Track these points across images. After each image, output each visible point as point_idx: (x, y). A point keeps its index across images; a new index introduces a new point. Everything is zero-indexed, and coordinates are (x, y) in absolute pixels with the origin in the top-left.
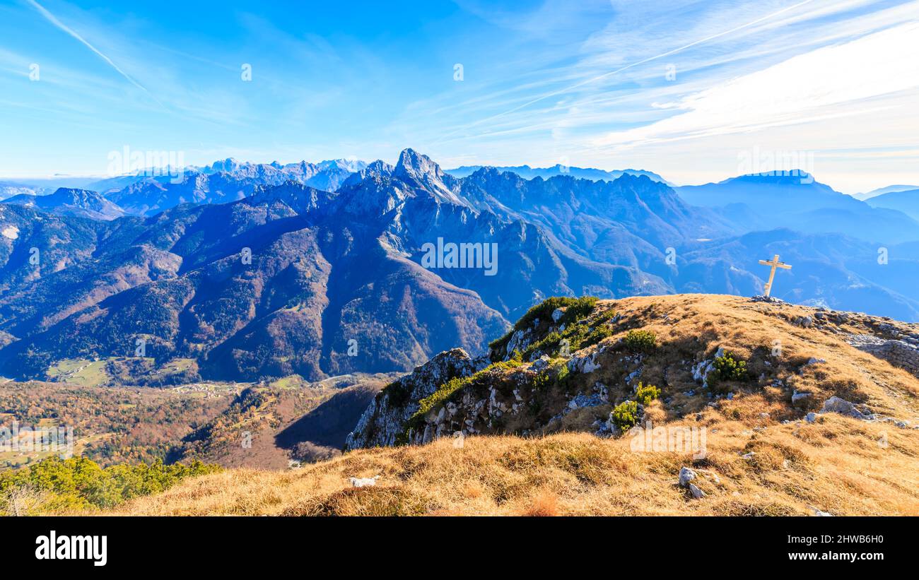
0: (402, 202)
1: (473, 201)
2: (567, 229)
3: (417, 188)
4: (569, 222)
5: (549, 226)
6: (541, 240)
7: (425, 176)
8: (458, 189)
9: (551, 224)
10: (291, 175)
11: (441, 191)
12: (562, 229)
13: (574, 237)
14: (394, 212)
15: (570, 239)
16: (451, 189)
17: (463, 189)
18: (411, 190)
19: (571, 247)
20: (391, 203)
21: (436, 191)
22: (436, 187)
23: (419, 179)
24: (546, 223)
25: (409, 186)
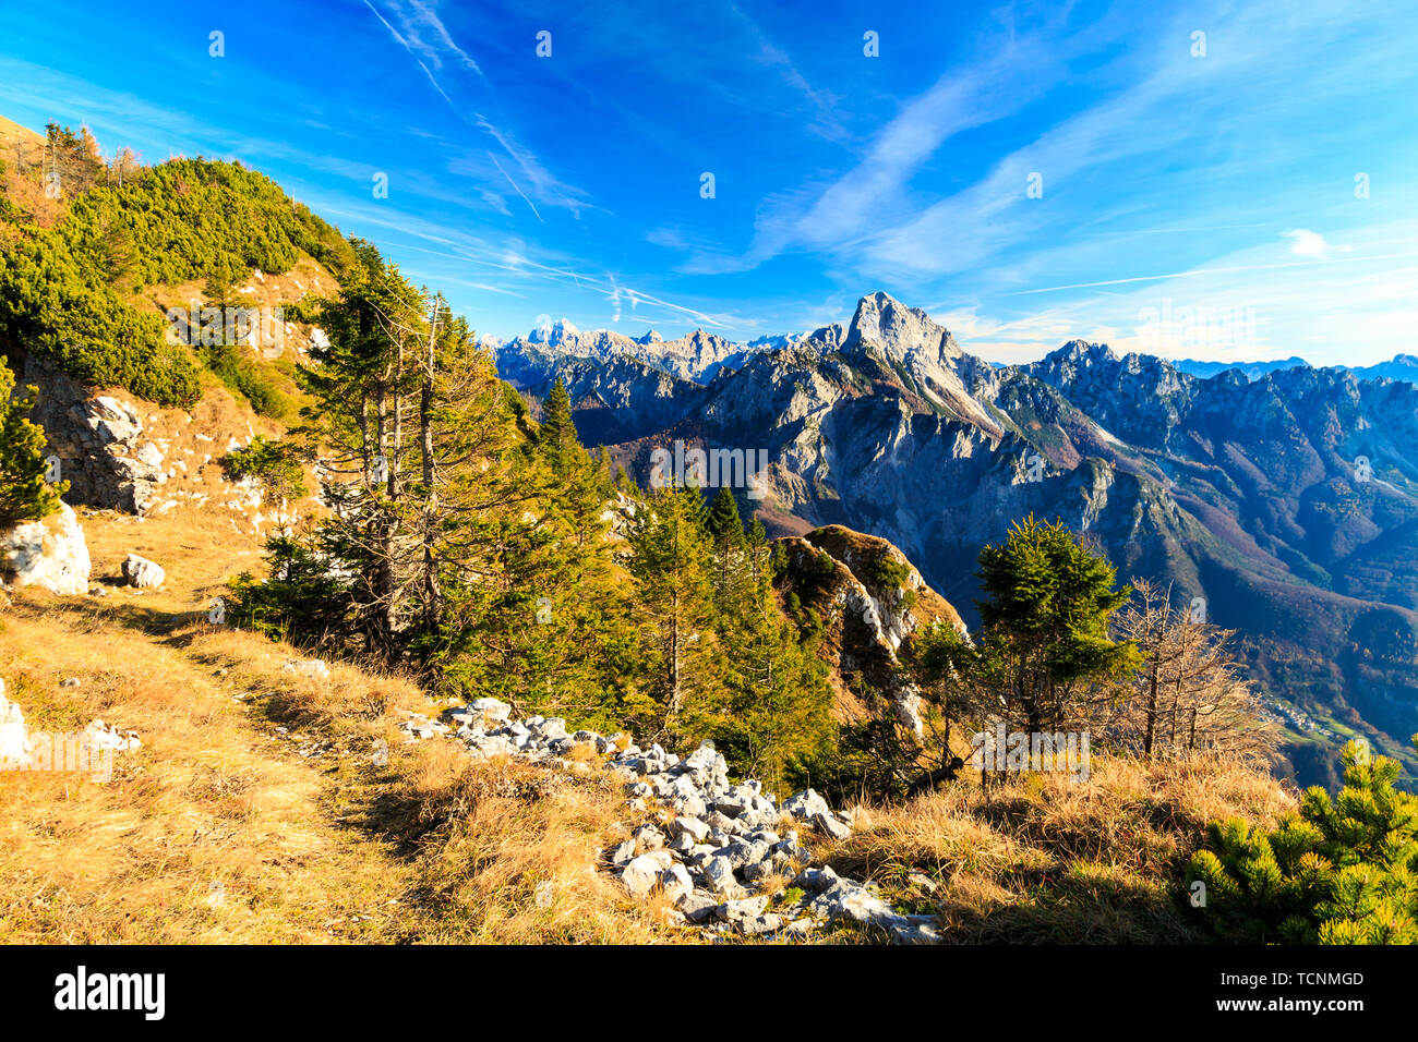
0: (826, 405)
1: (1027, 420)
2: (1287, 509)
3: (878, 381)
4: (1298, 492)
5: (1233, 496)
6: (1145, 512)
7: (909, 358)
8: (991, 390)
9: (1239, 492)
10: (666, 359)
11: (940, 393)
12: (1270, 506)
13: (1301, 531)
14: (800, 424)
15: (1287, 534)
16: (971, 390)
17: (1004, 394)
18: (863, 383)
19: (1283, 555)
20: (799, 405)
21: (928, 391)
22: (929, 381)
23: (893, 364)
24: (1225, 491)
25: (860, 376)
